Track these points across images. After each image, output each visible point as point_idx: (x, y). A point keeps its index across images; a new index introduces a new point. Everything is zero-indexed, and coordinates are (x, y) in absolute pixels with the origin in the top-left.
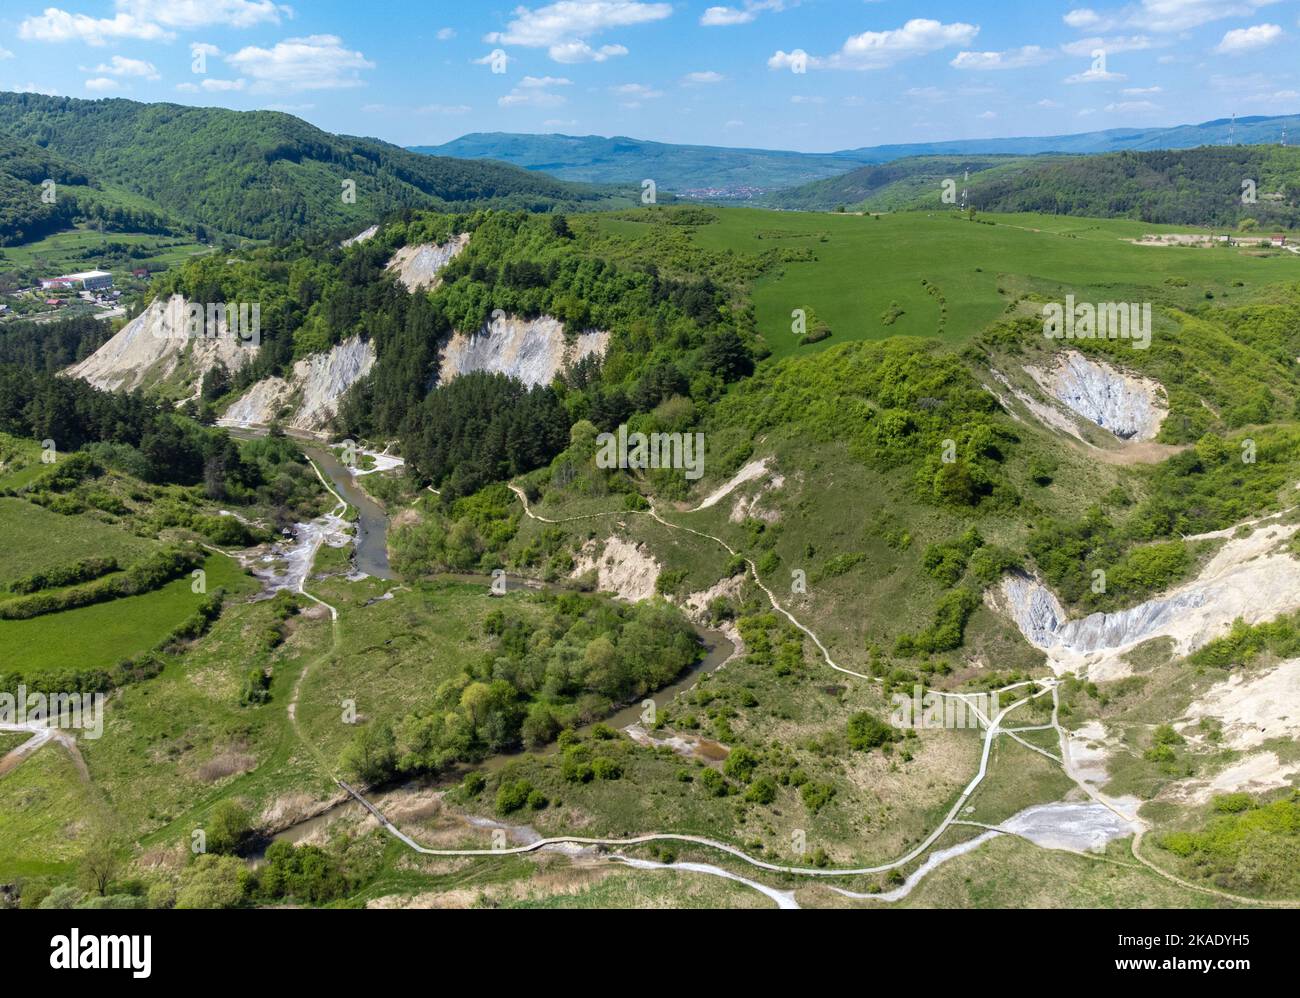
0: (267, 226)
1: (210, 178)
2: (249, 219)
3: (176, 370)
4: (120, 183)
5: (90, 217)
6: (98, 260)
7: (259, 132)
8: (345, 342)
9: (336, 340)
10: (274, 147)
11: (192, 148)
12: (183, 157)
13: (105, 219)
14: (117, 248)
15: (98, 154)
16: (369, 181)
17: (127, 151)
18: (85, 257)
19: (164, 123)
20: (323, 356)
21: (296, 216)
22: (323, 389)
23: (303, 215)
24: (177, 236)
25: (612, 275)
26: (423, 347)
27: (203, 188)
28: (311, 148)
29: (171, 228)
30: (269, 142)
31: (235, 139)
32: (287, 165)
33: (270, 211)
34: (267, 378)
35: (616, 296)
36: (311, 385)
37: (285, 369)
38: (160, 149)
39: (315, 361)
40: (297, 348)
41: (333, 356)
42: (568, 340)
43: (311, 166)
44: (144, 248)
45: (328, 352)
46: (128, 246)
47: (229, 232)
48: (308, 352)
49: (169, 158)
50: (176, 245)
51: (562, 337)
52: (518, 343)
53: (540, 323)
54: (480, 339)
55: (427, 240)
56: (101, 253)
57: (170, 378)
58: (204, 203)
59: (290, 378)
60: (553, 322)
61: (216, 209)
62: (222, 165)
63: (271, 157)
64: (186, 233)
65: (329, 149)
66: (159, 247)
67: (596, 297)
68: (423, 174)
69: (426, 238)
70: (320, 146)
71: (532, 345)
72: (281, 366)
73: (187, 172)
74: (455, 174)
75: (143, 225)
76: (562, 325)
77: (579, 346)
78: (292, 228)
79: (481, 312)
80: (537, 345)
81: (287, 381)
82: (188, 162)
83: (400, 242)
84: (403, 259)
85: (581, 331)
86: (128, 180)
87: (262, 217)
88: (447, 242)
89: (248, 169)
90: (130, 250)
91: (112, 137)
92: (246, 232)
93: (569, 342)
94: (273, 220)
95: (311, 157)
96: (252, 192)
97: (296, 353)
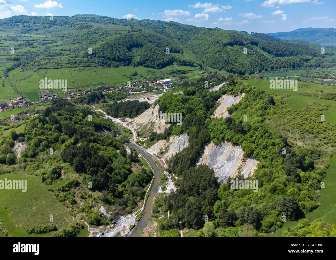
0: (218, 65)
1: (209, 51)
2: (214, 63)
3: (150, 127)
4: (191, 50)
5: (177, 62)
6: (173, 75)
7: (225, 38)
8: (184, 134)
9: (182, 133)
10: (227, 42)
11: (208, 41)
12: (206, 44)
13: (180, 62)
14: (179, 71)
15: (189, 42)
16: (252, 52)
17: (195, 41)
18: (171, 73)
19: (205, 34)
20: (177, 137)
21: (226, 63)
22: (174, 147)
23: (228, 63)
24: (195, 67)
25: (268, 137)
26: (199, 146)
27: (207, 53)
28: (237, 42)
29: (195, 65)
30: (226, 41)
31: (219, 40)
32: (229, 47)
33: (220, 61)
34: (163, 139)
35: (266, 147)
36: (172, 145)
37: (168, 138)
38: (201, 41)
39: (175, 138)
40: (173, 132)
41: (180, 138)
42: (243, 160)
43: (236, 48)
44: (185, 71)
45: (179, 136)
46: (181, 70)
47: (209, 66)
48: (175, 134)
49: (203, 44)
50: (193, 70)
51: (242, 158)
52: (228, 154)
53: (238, 148)
54: (218, 147)
55: (231, 94)
56: (175, 72)
57: (147, 129)
58: (205, 58)
59: (168, 141)
60: (241, 150)
61: (207, 60)
62: (213, 47)
63: (225, 45)
64: (198, 66)
65: (242, 42)
66: (189, 71)
67: (259, 145)
68: (270, 49)
69: (231, 93)
70: (240, 41)
71: (232, 157)
72: (167, 136)
73: (205, 48)
74: (281, 48)
75: (188, 64)
76: (244, 153)
77: (247, 163)
78: (224, 66)
79: (220, 138)
80: (233, 157)
81: (167, 142)
82: (206, 45)
83: (224, 93)
84: (223, 99)
85: (249, 157)
86: (193, 49)
87: (217, 63)
88: (237, 95)
89: (218, 49)
90: (181, 72)
91: (193, 38)
92: (212, 67)
93: (244, 160)
94: (220, 64)
95: (237, 44)
96: (217, 55)
97: (172, 134)
